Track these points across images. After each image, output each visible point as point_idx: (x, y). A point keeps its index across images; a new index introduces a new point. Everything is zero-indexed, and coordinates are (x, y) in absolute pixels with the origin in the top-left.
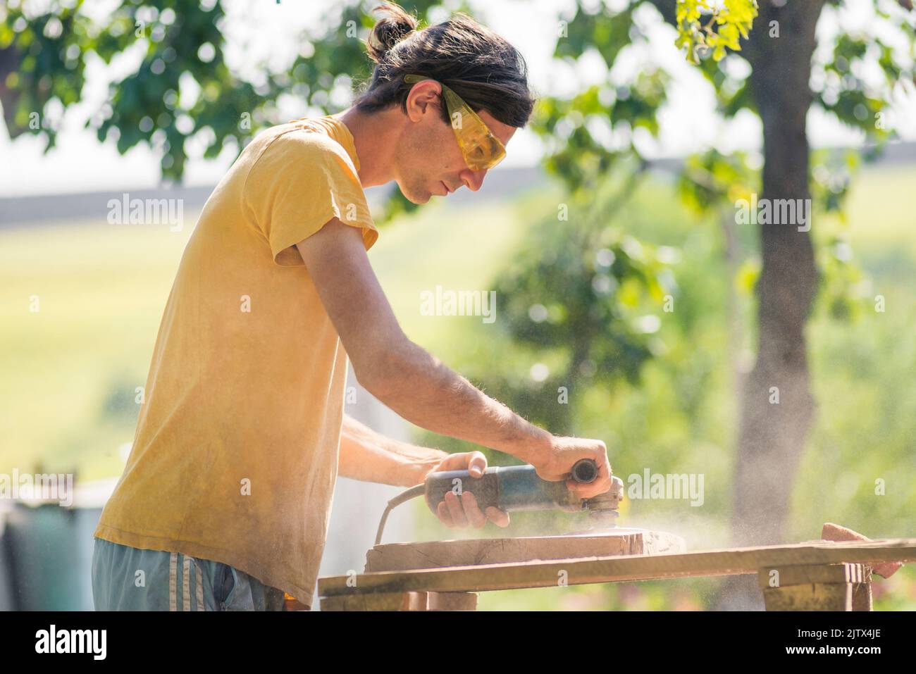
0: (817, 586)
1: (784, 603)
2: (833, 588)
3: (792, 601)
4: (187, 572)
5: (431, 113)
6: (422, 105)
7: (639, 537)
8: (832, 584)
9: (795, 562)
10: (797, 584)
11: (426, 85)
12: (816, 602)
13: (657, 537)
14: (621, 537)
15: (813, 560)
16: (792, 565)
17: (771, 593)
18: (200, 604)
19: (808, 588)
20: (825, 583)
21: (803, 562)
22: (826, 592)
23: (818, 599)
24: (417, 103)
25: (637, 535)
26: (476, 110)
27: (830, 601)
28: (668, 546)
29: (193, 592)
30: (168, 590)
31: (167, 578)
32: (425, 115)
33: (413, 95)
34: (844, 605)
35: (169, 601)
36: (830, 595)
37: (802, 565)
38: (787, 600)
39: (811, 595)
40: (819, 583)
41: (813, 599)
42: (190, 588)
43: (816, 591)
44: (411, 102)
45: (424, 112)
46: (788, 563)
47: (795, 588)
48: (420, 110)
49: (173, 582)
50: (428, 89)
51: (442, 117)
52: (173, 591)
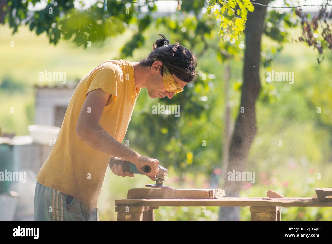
0: (267, 213)
1: (257, 218)
2: (272, 214)
3: (259, 217)
4: (58, 194)
5: (158, 71)
6: (156, 68)
7: (212, 191)
8: (272, 213)
9: (261, 206)
10: (261, 212)
11: (158, 63)
12: (267, 218)
13: (217, 191)
14: (207, 191)
15: (267, 205)
16: (260, 206)
17: (253, 214)
18: (62, 204)
19: (264, 214)
20: (270, 213)
21: (263, 205)
22: (270, 215)
23: (267, 217)
24: (154, 67)
25: (211, 191)
26: (172, 74)
27: (271, 218)
28: (220, 194)
29: (59, 201)
30: (52, 200)
31: (52, 196)
32: (156, 72)
33: (153, 65)
34: (275, 219)
35: (52, 203)
36: (271, 216)
37: (263, 207)
38: (258, 217)
39: (265, 216)
40: (268, 212)
41: (266, 217)
42: (59, 199)
43: (267, 214)
44: (153, 66)
45: (156, 71)
46: (259, 206)
47: (260, 213)
48: (155, 70)
49: (54, 197)
50: (158, 64)
51: (161, 74)
52: (54, 200)
